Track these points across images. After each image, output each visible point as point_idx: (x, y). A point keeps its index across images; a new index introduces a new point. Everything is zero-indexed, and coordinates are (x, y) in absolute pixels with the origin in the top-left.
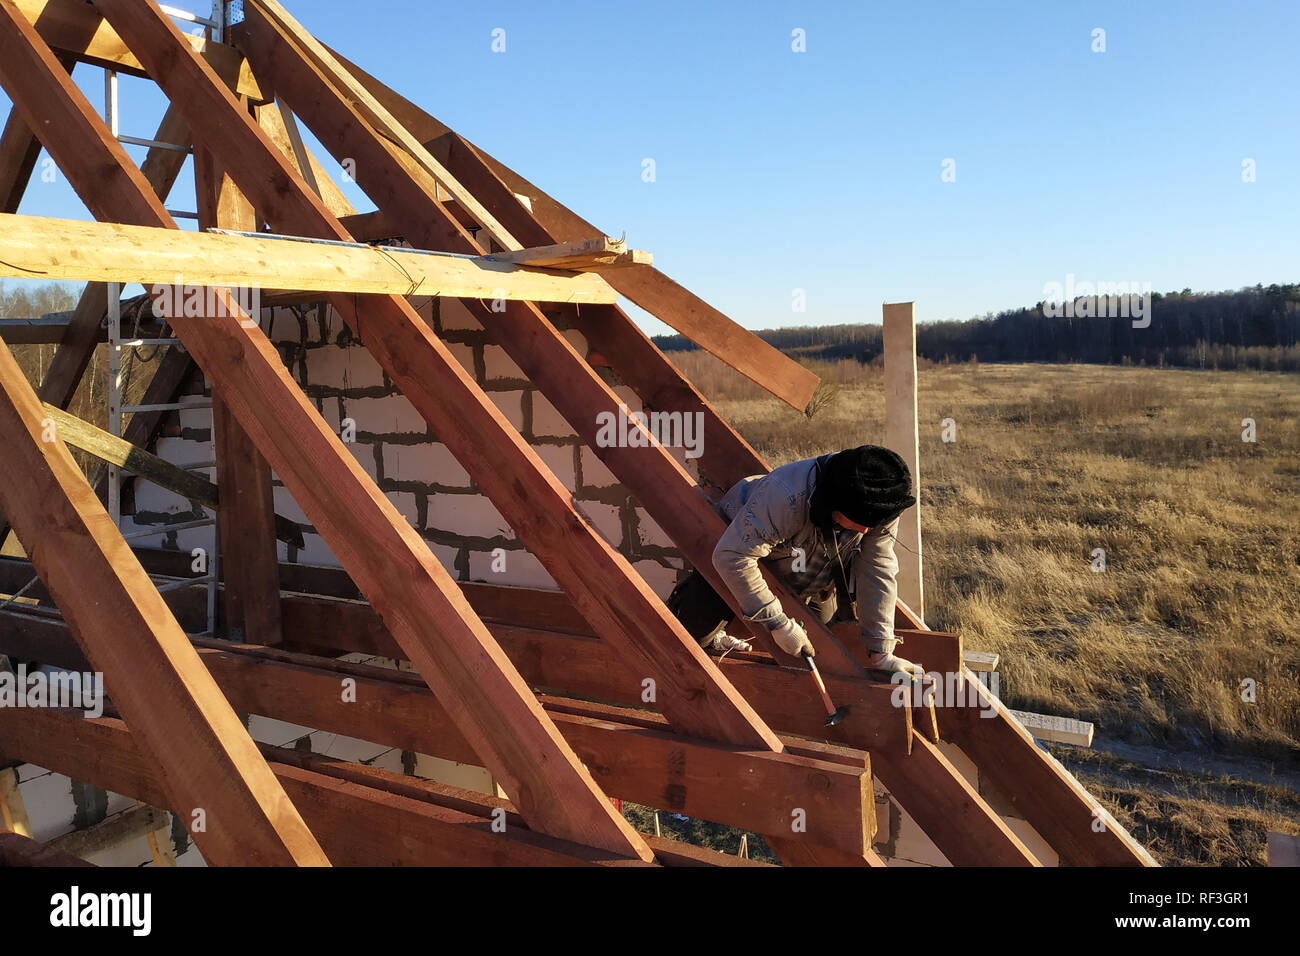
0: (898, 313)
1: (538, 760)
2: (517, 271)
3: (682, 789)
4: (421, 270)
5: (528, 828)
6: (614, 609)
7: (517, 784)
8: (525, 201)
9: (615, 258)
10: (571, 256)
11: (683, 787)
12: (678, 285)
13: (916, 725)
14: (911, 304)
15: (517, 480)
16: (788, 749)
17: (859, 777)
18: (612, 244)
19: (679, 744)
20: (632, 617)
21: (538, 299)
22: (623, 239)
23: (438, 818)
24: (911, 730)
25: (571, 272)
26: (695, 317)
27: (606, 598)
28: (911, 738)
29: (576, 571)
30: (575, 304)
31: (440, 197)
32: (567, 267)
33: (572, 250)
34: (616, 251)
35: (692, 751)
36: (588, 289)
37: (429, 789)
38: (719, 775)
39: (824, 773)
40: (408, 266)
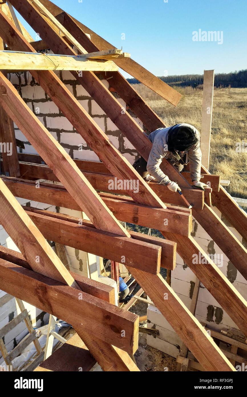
0: (209, 73)
1: (98, 210)
2: (87, 61)
3: (137, 218)
4: (58, 62)
5: (95, 228)
6: (119, 169)
7: (93, 217)
8: (89, 36)
9: (118, 56)
10: (105, 55)
11: (138, 218)
12: (138, 64)
13: (205, 201)
14: (213, 70)
15: (89, 130)
16: (168, 208)
17: (188, 216)
18: (118, 51)
19: (136, 206)
20: (124, 171)
21: (94, 70)
22: (122, 49)
23: (71, 225)
24: (204, 203)
25: (104, 61)
26: (143, 75)
27: (116, 166)
28: (203, 205)
29: (107, 157)
30: (105, 71)
31: (61, 35)
32: (103, 59)
33: (105, 53)
34: (119, 53)
35: (140, 208)
36: (109, 66)
37: (68, 218)
38: (148, 214)
39: (178, 215)
40: (53, 60)
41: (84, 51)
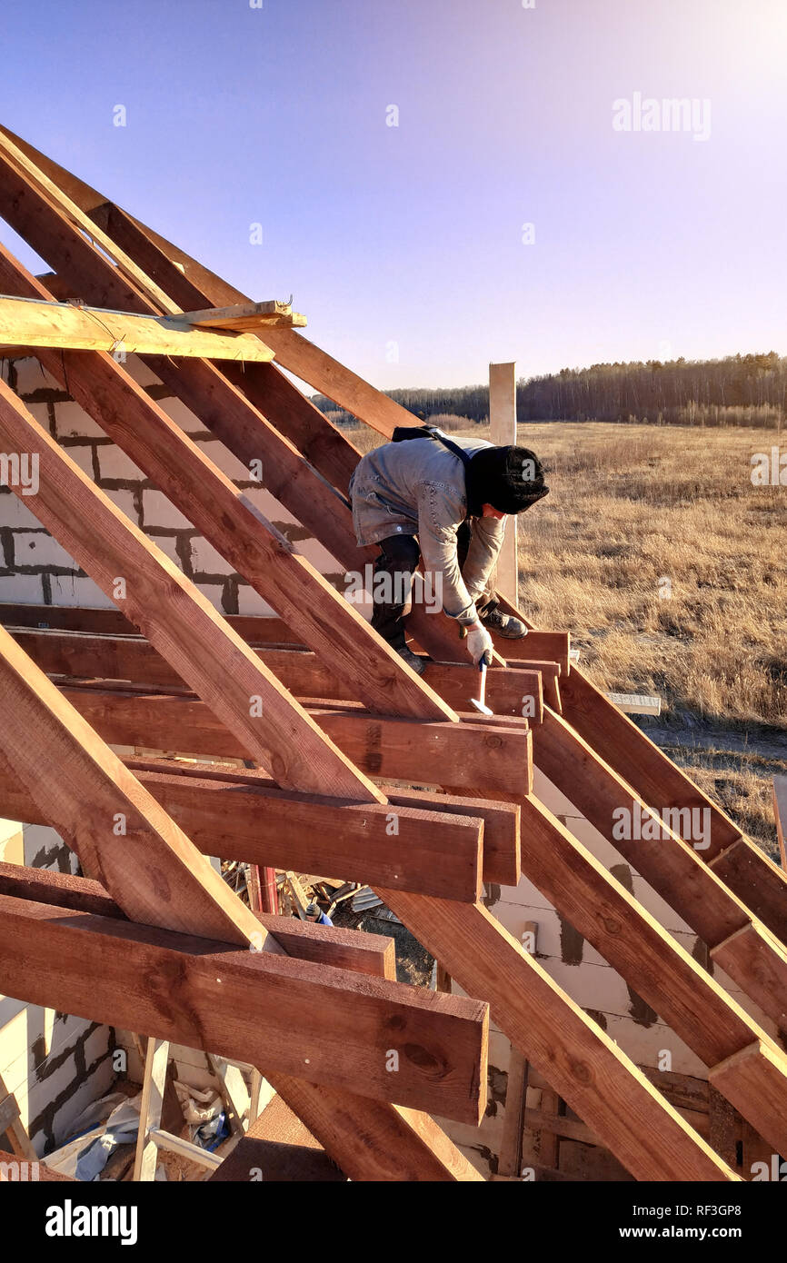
0: (501, 372)
1: (289, 733)
2: (192, 330)
3: (379, 756)
4: (119, 329)
5: (280, 788)
6: (316, 619)
7: (269, 754)
9: (277, 320)
10: (243, 317)
11: (380, 755)
12: (315, 347)
13: (546, 701)
14: (513, 363)
15: (225, 514)
16: (463, 720)
17: (526, 736)
18: (281, 306)
19: (375, 721)
20: (333, 624)
21: (212, 357)
22: (290, 303)
23: (201, 786)
24: (542, 704)
25: (234, 333)
26: (330, 376)
27: (309, 610)
28: (542, 711)
29: (280, 588)
30: (240, 361)
31: (113, 264)
32: (232, 327)
33: (244, 312)
34: (283, 313)
35: (387, 727)
36: (249, 348)
37: (183, 767)
38: (409, 743)
39: (497, 736)
40: (108, 324)
41: (174, 309)
